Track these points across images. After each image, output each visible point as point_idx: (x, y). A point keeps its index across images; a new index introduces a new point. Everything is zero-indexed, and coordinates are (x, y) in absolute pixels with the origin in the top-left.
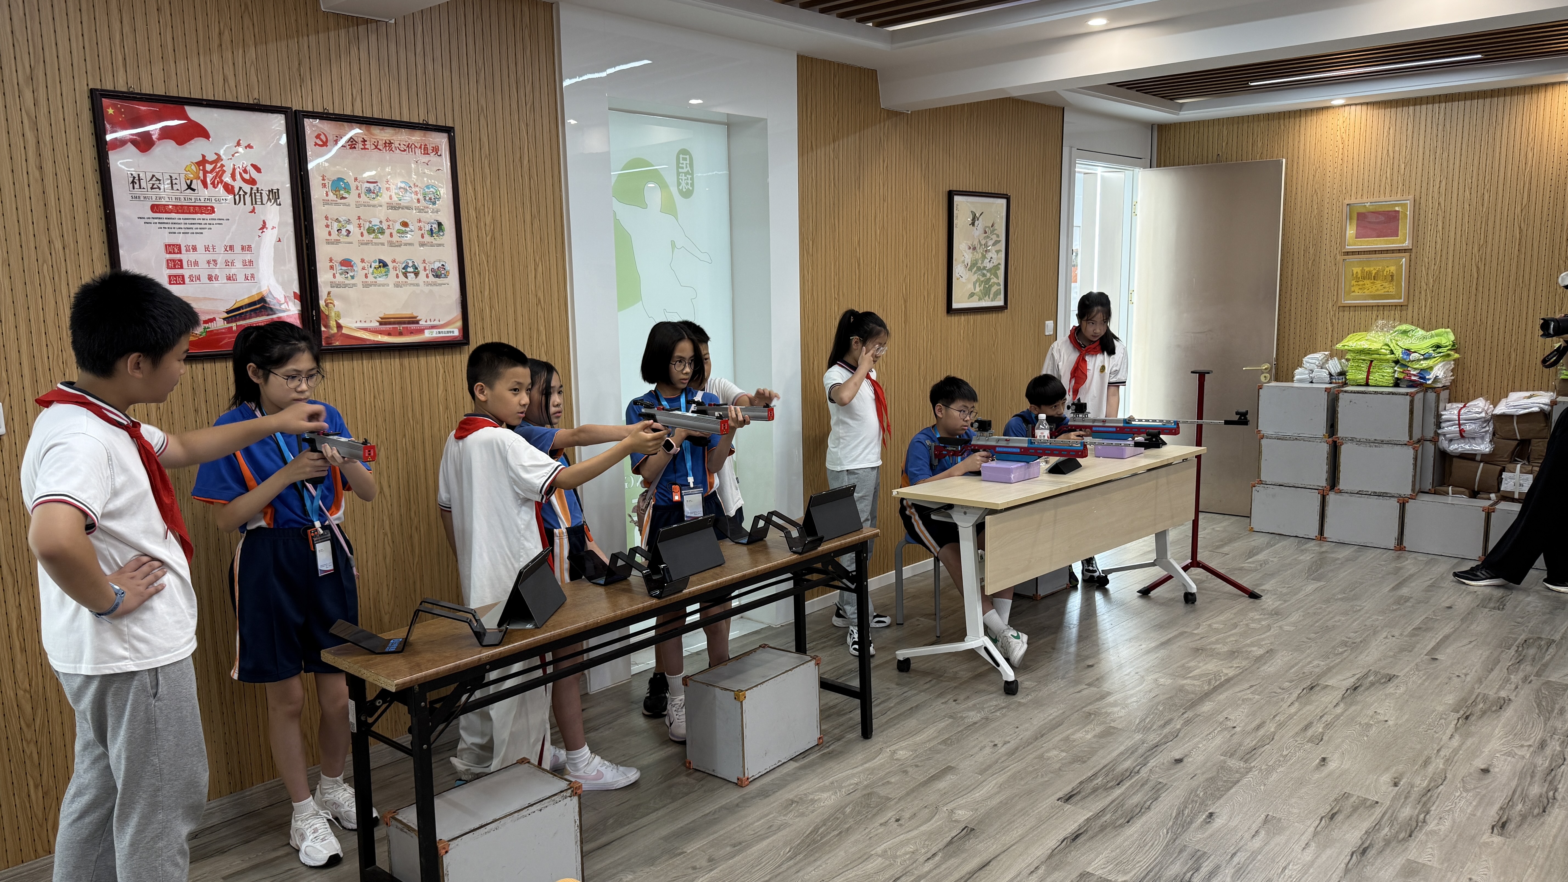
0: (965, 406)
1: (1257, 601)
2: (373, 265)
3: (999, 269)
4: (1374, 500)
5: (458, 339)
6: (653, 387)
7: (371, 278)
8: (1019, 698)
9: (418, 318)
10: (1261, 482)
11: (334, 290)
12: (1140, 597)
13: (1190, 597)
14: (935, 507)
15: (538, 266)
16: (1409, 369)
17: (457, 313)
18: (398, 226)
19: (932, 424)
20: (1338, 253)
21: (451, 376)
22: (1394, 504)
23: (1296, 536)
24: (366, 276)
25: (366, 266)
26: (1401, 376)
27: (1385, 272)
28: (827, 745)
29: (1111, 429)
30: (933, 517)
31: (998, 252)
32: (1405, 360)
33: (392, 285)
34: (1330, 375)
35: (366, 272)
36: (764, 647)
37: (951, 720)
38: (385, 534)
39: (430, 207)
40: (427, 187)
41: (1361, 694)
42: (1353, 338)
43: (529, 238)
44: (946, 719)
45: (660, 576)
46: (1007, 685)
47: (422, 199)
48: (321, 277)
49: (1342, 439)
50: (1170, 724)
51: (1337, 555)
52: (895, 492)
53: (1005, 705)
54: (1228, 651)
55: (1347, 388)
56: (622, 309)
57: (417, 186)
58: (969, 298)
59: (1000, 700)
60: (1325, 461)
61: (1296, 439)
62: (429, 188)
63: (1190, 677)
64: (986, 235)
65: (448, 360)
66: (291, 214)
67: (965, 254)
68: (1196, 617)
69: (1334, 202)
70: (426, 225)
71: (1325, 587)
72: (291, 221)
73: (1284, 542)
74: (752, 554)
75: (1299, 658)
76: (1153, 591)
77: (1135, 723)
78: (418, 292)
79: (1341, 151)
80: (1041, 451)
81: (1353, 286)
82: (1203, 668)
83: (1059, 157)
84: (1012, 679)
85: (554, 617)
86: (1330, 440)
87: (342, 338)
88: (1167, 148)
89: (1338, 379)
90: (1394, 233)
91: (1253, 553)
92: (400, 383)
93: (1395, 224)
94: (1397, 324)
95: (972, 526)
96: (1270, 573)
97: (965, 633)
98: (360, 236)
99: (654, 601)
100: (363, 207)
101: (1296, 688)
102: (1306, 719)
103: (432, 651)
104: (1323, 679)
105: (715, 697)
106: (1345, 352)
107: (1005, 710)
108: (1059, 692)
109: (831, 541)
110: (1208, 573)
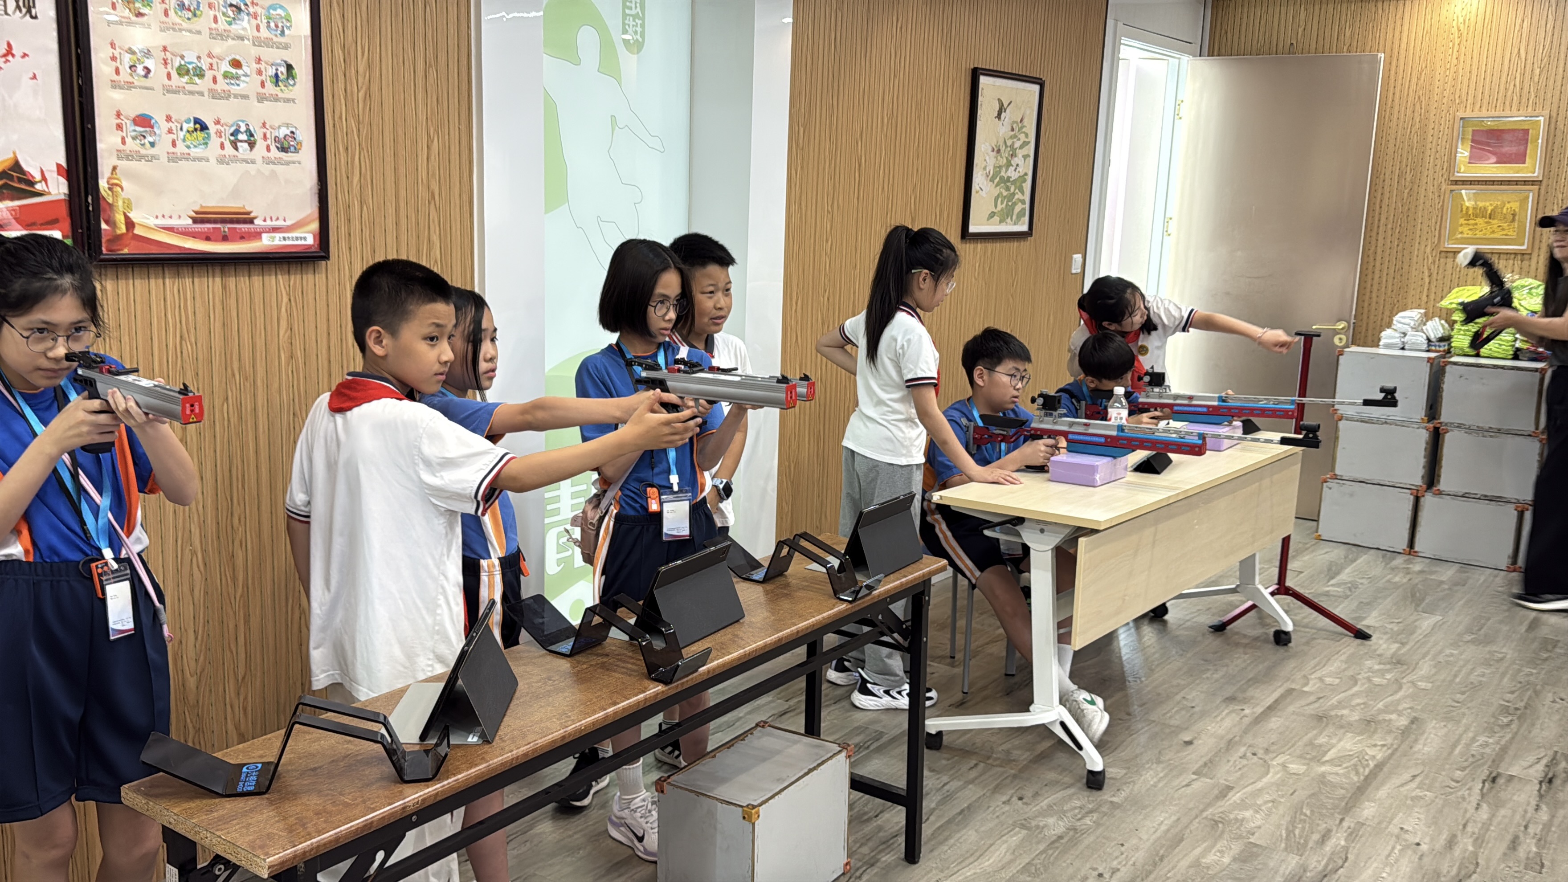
1: (1367, 643)
2: (186, 126)
3: (1025, 181)
4: (1492, 506)
5: (313, 250)
6: (612, 338)
7: (181, 148)
8: (1106, 795)
9: (252, 215)
10: (1335, 477)
11: (122, 164)
12: (1211, 632)
13: (1283, 636)
15: (432, 141)
17: (311, 208)
18: (225, 67)
20: (1443, 181)
21: (300, 306)
22: (1510, 513)
23: (1378, 549)
24: (174, 144)
25: (174, 128)
26: (1525, 346)
27: (1505, 209)
28: (858, 874)
29: (1200, 409)
30: (987, 533)
31: (1025, 157)
33: (213, 161)
34: (1429, 340)
35: (174, 136)
36: (763, 727)
37: (1024, 832)
38: (194, 553)
39: (275, 39)
40: (273, 7)
41: (1562, 791)
42: (1460, 293)
43: (420, 96)
44: (1017, 829)
45: (664, 645)
46: (1090, 776)
47: (263, 27)
48: (101, 141)
49: (1446, 424)
50: (1329, 838)
51: (1433, 577)
52: (937, 497)
53: (1090, 806)
54: (1360, 719)
55: (1455, 359)
56: (546, 213)
57: (257, 4)
58: (988, 219)
59: (1084, 799)
60: (1422, 453)
61: (1386, 423)
62: (275, 9)
63: (1327, 761)
64: (1012, 133)
65: (295, 283)
66: (55, 34)
67: (987, 158)
68: (1295, 668)
69: (1443, 114)
70: (269, 67)
71: (1444, 623)
72: (54, 46)
73: (1365, 557)
74: (773, 599)
75: (1457, 732)
76: (1229, 627)
77: (1281, 835)
78: (253, 173)
79: (1456, 47)
80: (1125, 442)
81: (1462, 225)
82: (1339, 746)
83: (1101, 33)
84: (1099, 767)
85: (506, 719)
86: (1431, 425)
87: (133, 243)
88: (1223, 31)
89: (1440, 346)
90: (1521, 158)
91: (1332, 571)
92: (222, 318)
93: (1522, 147)
94: (1517, 277)
95: (1052, 549)
96: (1367, 601)
97: (1031, 702)
98: (165, 78)
99: (660, 688)
100: (171, 32)
101: (1473, 780)
102: (1507, 831)
103: (320, 792)
104: (1502, 765)
105: (711, 812)
106: (1450, 312)
107: (1096, 815)
108: (1160, 786)
109: (888, 579)
110: (1296, 601)
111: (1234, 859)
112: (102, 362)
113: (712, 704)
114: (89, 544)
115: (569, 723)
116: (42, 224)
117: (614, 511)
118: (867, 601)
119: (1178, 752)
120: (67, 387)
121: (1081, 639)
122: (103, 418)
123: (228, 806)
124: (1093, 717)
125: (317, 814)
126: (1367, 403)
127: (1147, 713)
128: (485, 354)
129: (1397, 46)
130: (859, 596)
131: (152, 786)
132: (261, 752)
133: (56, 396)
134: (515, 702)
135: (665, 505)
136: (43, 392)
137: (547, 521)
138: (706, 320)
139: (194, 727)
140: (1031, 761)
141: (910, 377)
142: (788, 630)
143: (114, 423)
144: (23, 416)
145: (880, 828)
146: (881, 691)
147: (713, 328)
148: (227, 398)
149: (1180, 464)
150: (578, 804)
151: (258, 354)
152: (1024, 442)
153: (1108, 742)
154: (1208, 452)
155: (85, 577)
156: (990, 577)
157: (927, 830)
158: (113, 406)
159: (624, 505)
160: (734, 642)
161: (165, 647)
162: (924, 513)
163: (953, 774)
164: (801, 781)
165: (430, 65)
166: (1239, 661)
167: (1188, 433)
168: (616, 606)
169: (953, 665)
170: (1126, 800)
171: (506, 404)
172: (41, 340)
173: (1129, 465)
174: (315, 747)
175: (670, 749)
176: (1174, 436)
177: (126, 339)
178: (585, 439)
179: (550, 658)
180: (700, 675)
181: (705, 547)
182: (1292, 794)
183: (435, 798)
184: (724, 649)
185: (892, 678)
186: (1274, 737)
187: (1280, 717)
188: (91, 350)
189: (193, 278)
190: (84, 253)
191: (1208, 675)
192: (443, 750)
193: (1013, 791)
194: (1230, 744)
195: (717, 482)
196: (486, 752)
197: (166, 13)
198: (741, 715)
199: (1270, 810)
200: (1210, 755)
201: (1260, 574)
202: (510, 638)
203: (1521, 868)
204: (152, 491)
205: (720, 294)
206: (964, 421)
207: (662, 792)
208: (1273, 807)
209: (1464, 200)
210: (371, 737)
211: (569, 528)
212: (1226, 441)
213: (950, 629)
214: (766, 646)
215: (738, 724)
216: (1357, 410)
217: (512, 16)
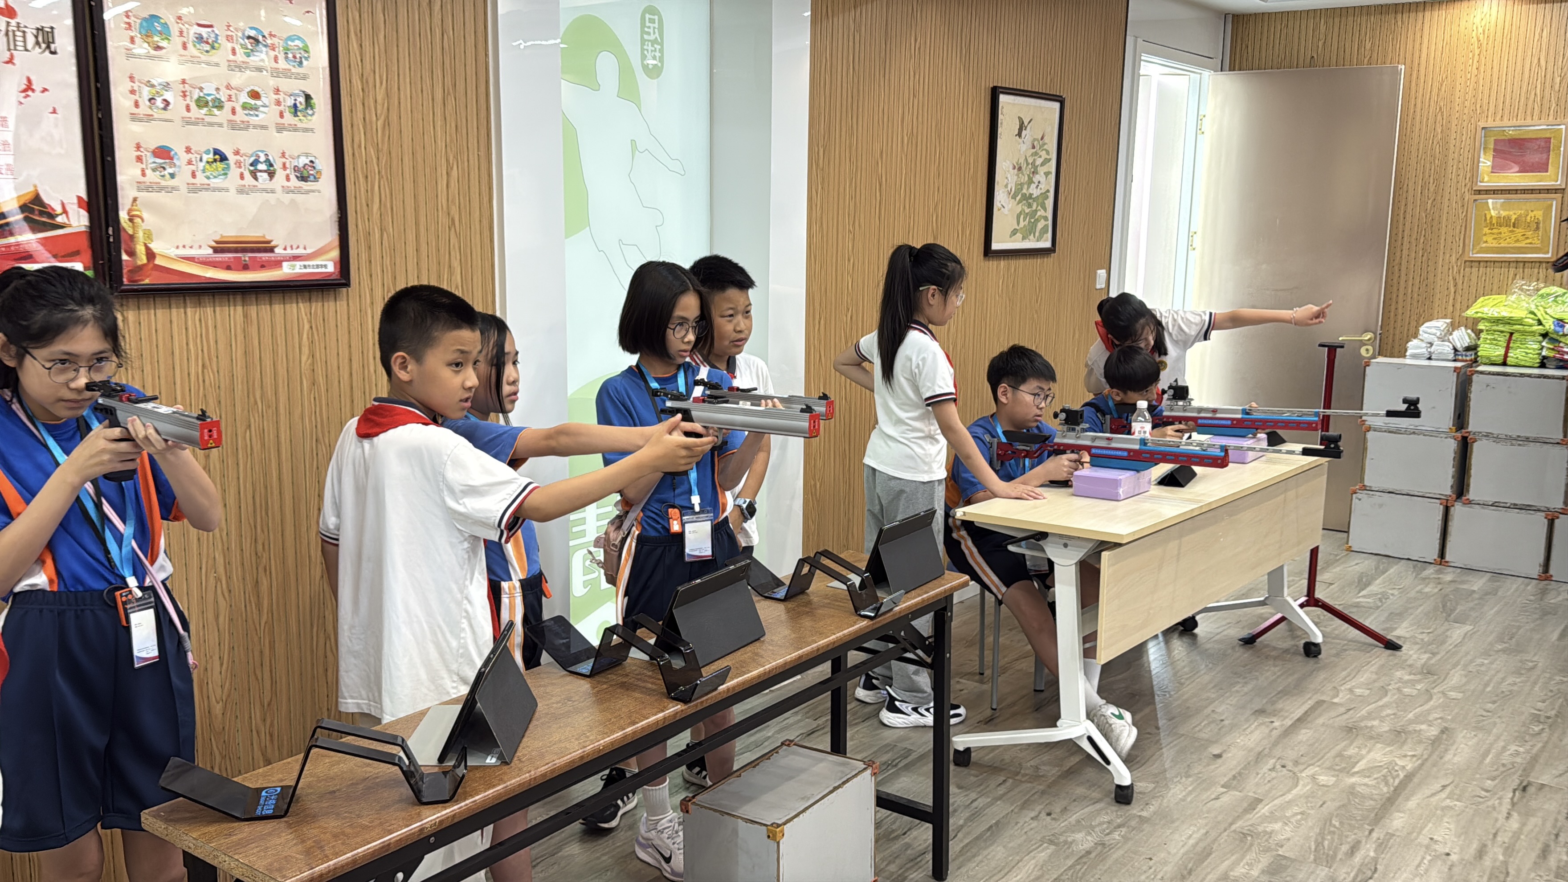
1: (1397, 653)
2: (205, 157)
3: (1047, 197)
4: (1523, 515)
5: (334, 277)
6: (633, 359)
7: (201, 179)
8: (1134, 809)
9: (273, 244)
10: (1364, 488)
11: (142, 196)
12: (1241, 645)
13: (1313, 648)
14: (1020, 535)
15: (452, 169)
16: (1561, 345)
17: (331, 236)
18: (244, 98)
20: (1466, 190)
21: (321, 333)
22: (1540, 520)
23: (1409, 559)
24: (194, 175)
25: (193, 159)
26: (1551, 354)
27: (1529, 218)
29: (1224, 422)
30: (1011, 548)
31: (1047, 174)
32: (1557, 333)
33: (233, 191)
34: (1455, 350)
35: (193, 168)
36: (788, 745)
37: (1053, 847)
38: (218, 579)
39: (294, 70)
40: (290, 38)
42: (1487, 302)
43: (439, 123)
44: (1045, 845)
45: (683, 664)
46: (1118, 790)
47: (281, 57)
48: (121, 173)
49: (1474, 434)
50: (1358, 849)
51: (1465, 587)
52: (960, 513)
53: (1119, 821)
54: (1390, 730)
55: (1480, 368)
56: (566, 238)
57: (274, 36)
58: (1011, 236)
59: (1111, 813)
60: (1451, 463)
61: (1414, 433)
62: (293, 41)
63: (1357, 773)
64: (1034, 150)
65: (316, 309)
66: (74, 69)
67: (1009, 176)
68: (1325, 679)
69: (1465, 124)
70: (288, 98)
71: (1474, 633)
72: (73, 80)
73: (1395, 567)
74: (795, 616)
75: (1488, 742)
76: (1258, 640)
77: (1310, 848)
78: (273, 202)
79: (1476, 57)
80: (1148, 455)
81: (1485, 235)
82: (1369, 757)
83: (1121, 50)
84: (1126, 781)
85: (525, 740)
86: (1459, 435)
87: (155, 273)
88: (1244, 46)
89: (1466, 356)
90: (1543, 167)
91: (1363, 582)
92: (243, 345)
93: (1545, 156)
94: (1542, 285)
95: (1076, 564)
96: (1398, 611)
97: (1058, 717)
98: (184, 109)
99: (679, 707)
100: (190, 65)
101: (1504, 789)
102: (1538, 840)
103: (338, 814)
104: (1532, 774)
105: (735, 832)
106: (1476, 321)
107: (1124, 830)
108: (1189, 799)
109: (908, 595)
110: (1326, 613)
111: (1263, 872)
112: (122, 391)
113: (736, 721)
114: (113, 573)
115: (588, 743)
116: (63, 256)
117: (636, 532)
118: (888, 618)
119: (1208, 765)
120: (90, 418)
121: (1106, 653)
122: (124, 446)
123: (245, 830)
124: (1121, 731)
125: (334, 837)
126: (1390, 414)
127: (1174, 728)
128: (508, 377)
129: (1417, 58)
130: (880, 612)
131: (172, 811)
132: (281, 776)
133: (78, 426)
134: (534, 723)
135: (686, 525)
136: (66, 422)
137: (572, 543)
138: (727, 343)
139: (221, 753)
140: (1060, 776)
141: (928, 395)
142: (809, 648)
143: (135, 450)
144: (46, 446)
145: (908, 846)
146: (910, 708)
147: (734, 350)
148: (250, 426)
149: (1204, 476)
150: (606, 825)
151: (281, 382)
152: (1048, 457)
153: (1137, 756)
154: (1230, 464)
155: (109, 606)
156: (1016, 592)
157: (954, 847)
158: (133, 434)
159: (646, 526)
160: (754, 660)
161: (189, 674)
162: (948, 530)
163: (982, 790)
164: (826, 799)
165: (449, 93)
166: (1268, 674)
167: (1210, 446)
168: (636, 626)
169: (981, 682)
170: (1154, 814)
173: (1153, 479)
174: (334, 770)
175: (697, 769)
176: (1197, 448)
177: (148, 368)
178: (607, 462)
179: (571, 678)
180: (720, 693)
181: (726, 566)
182: (1321, 806)
183: (452, 820)
184: (743, 667)
185: (920, 695)
186: (1303, 750)
187: (1310, 729)
189: (214, 307)
190: (105, 284)
191: (1237, 688)
192: (461, 771)
193: (1042, 807)
194: (1259, 757)
195: (740, 501)
196: (505, 773)
197: (185, 47)
198: (770, 734)
199: (1298, 822)
200: (1239, 768)
201: (1288, 588)
202: (531, 660)
203: (1552, 876)
204: (176, 519)
205: (740, 317)
206: (987, 438)
207: (687, 812)
208: (1302, 819)
209: (1489, 210)
210: (389, 760)
211: (592, 549)
212: (1250, 453)
213: (978, 646)
214: (786, 663)
215: (766, 744)
216: (1382, 421)
217: (529, 44)
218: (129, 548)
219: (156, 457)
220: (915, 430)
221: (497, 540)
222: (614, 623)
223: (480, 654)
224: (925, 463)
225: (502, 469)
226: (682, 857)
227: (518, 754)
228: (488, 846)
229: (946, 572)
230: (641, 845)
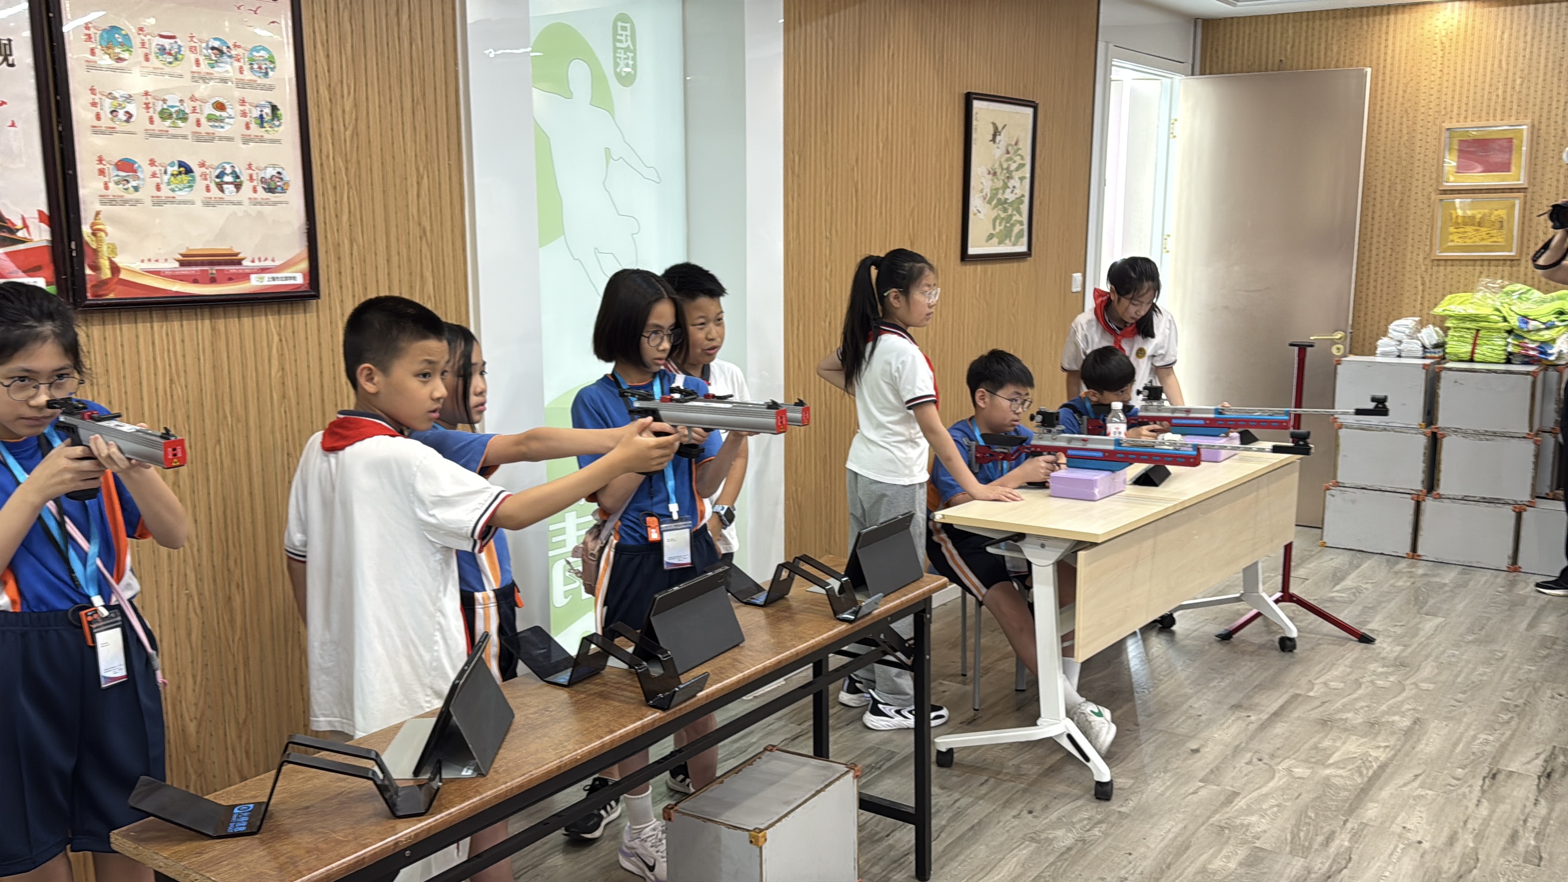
0: (1018, 393)
1: (1371, 646)
2: (170, 170)
3: (1022, 202)
4: (1483, 507)
5: (303, 289)
6: (608, 368)
7: (165, 192)
8: (1114, 805)
9: (240, 256)
10: (1337, 484)
11: (106, 210)
12: (1218, 641)
13: (1288, 642)
15: (422, 178)
16: (1526, 341)
17: (300, 248)
18: (209, 110)
19: (969, 416)
20: (1432, 191)
21: (291, 346)
22: (1509, 514)
23: (1382, 554)
24: (158, 188)
25: (158, 172)
26: (1516, 350)
27: (1493, 217)
30: (990, 549)
31: (1022, 179)
32: (1521, 329)
33: (199, 204)
34: (1424, 347)
35: (158, 180)
36: (771, 750)
37: (1034, 845)
38: (189, 596)
39: (259, 81)
40: (256, 49)
41: (1561, 785)
42: (1454, 299)
43: (408, 135)
44: (1027, 843)
45: (662, 672)
46: (1098, 786)
47: (246, 67)
48: (84, 187)
49: (1443, 429)
50: (1333, 840)
51: (1436, 580)
52: (939, 516)
53: (1099, 817)
54: (1364, 722)
55: (1448, 365)
56: (541, 246)
57: (239, 47)
58: (987, 241)
59: (1091, 810)
60: (1421, 458)
61: (1382, 430)
62: (258, 51)
63: (1332, 764)
64: (1008, 156)
65: (286, 323)
66: (32, 81)
67: (984, 181)
68: (1301, 673)
69: (1430, 125)
70: (253, 109)
71: (1445, 625)
72: (32, 93)
73: (1369, 562)
74: (774, 622)
75: (1458, 731)
76: (1235, 636)
77: (1286, 839)
78: (240, 214)
79: (1440, 60)
80: (1122, 456)
81: (1451, 234)
82: (1344, 749)
83: (1093, 55)
84: (1106, 778)
85: (501, 751)
86: (1428, 431)
87: (120, 287)
88: (1214, 50)
89: (1434, 353)
90: (1505, 167)
91: (1337, 577)
92: (212, 359)
93: (1507, 156)
94: (1506, 283)
96: (1371, 605)
97: (1038, 715)
98: (148, 122)
99: (658, 714)
100: (152, 76)
101: (1474, 777)
102: (1506, 826)
103: (311, 830)
104: (1502, 762)
105: (718, 839)
106: (1444, 318)
107: (1104, 826)
108: (1167, 794)
109: (888, 598)
110: (1300, 608)
111: (1241, 864)
112: (85, 408)
115: (565, 753)
116: (20, 272)
117: (614, 541)
118: (867, 621)
119: (1185, 759)
121: (1084, 652)
122: (86, 465)
123: (218, 848)
124: (1101, 729)
125: (308, 852)
126: (1359, 412)
127: (1154, 723)
129: (1383, 61)
130: (859, 615)
131: (143, 831)
132: (252, 793)
134: (511, 734)
137: (552, 554)
139: (196, 772)
140: (1041, 774)
143: (98, 469)
145: (891, 847)
149: (1178, 476)
151: (250, 395)
152: (1027, 458)
153: (1115, 753)
154: (1203, 463)
156: (996, 593)
157: (936, 847)
158: (96, 453)
160: (733, 666)
162: (929, 533)
163: (964, 791)
164: (808, 803)
165: (418, 103)
166: (1245, 669)
167: (1184, 445)
169: (964, 683)
170: (1134, 809)
171: (500, 436)
172: (22, 388)
173: (1128, 479)
174: (309, 786)
175: (681, 777)
176: (1171, 448)
177: (114, 384)
179: (548, 689)
180: (699, 700)
181: (706, 572)
182: (1297, 798)
183: (428, 833)
184: (722, 674)
186: (1278, 742)
187: (1286, 722)
188: (73, 396)
189: (178, 321)
191: (1214, 683)
192: (437, 783)
193: (1023, 805)
194: (1237, 751)
195: (718, 508)
196: (481, 785)
197: (147, 59)
198: (754, 740)
199: (1275, 814)
200: (1216, 763)
201: (1264, 584)
202: (508, 671)
203: (1521, 861)
204: (142, 536)
205: (711, 325)
206: (965, 441)
207: (670, 819)
208: (1279, 811)
209: (1455, 209)
210: (362, 773)
211: (571, 560)
212: (1223, 452)
213: (960, 648)
214: (765, 669)
215: (750, 749)
216: (1353, 419)
217: (499, 52)
218: (94, 567)
219: (119, 475)
220: (896, 434)
221: (469, 549)
222: (593, 631)
223: (454, 667)
224: (906, 467)
225: (473, 479)
226: (665, 865)
227: (494, 765)
228: (465, 858)
229: (925, 574)
230: (626, 855)
